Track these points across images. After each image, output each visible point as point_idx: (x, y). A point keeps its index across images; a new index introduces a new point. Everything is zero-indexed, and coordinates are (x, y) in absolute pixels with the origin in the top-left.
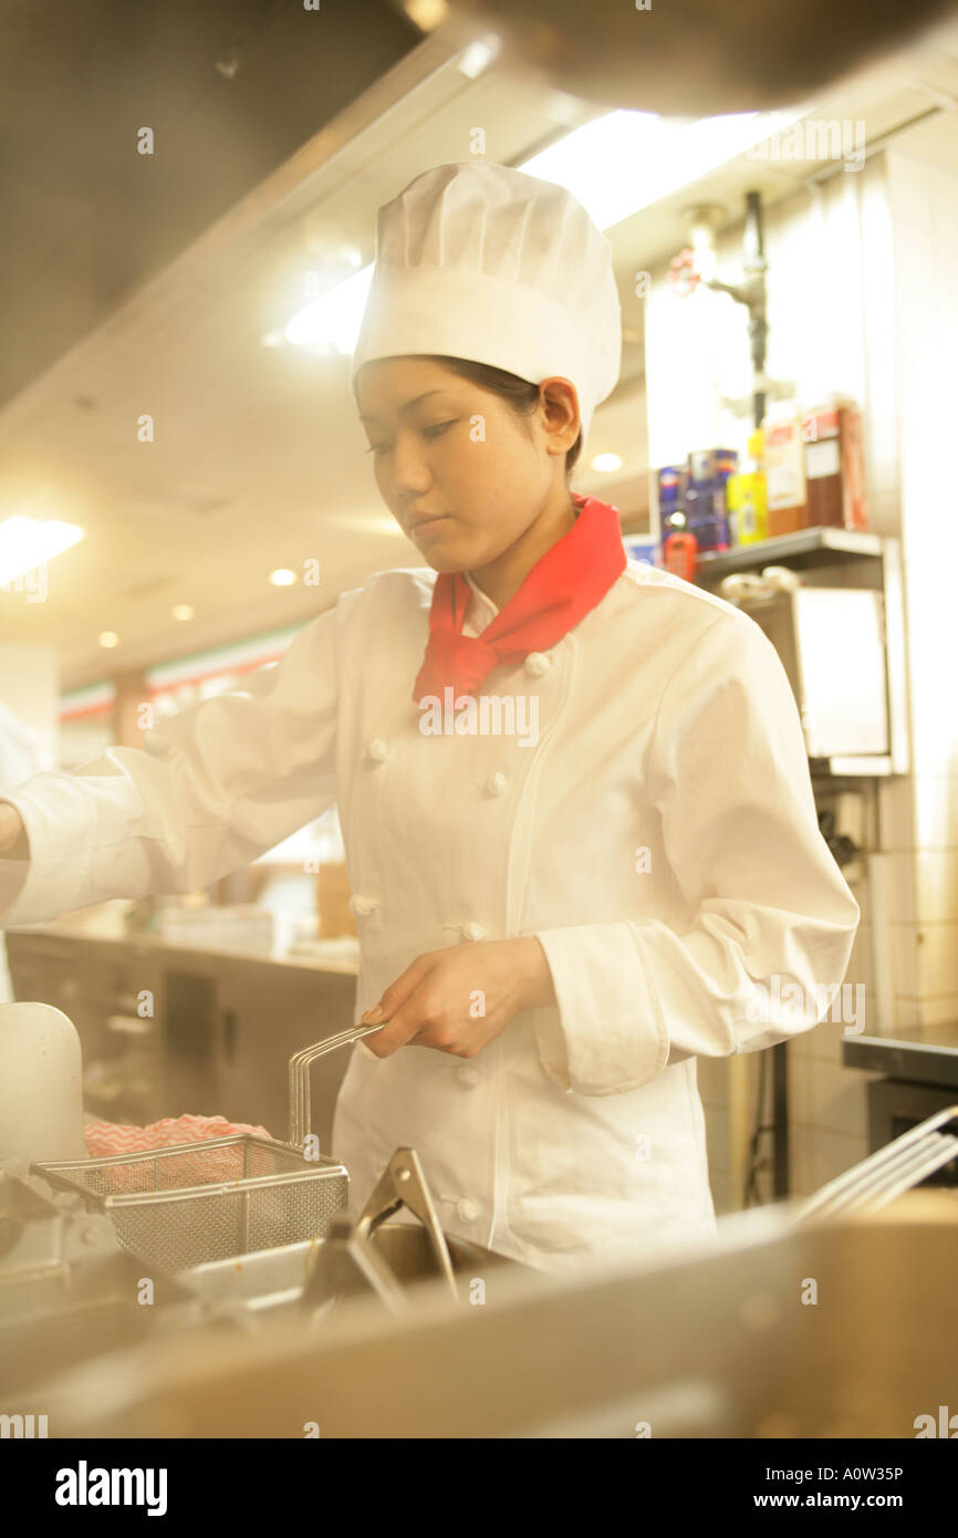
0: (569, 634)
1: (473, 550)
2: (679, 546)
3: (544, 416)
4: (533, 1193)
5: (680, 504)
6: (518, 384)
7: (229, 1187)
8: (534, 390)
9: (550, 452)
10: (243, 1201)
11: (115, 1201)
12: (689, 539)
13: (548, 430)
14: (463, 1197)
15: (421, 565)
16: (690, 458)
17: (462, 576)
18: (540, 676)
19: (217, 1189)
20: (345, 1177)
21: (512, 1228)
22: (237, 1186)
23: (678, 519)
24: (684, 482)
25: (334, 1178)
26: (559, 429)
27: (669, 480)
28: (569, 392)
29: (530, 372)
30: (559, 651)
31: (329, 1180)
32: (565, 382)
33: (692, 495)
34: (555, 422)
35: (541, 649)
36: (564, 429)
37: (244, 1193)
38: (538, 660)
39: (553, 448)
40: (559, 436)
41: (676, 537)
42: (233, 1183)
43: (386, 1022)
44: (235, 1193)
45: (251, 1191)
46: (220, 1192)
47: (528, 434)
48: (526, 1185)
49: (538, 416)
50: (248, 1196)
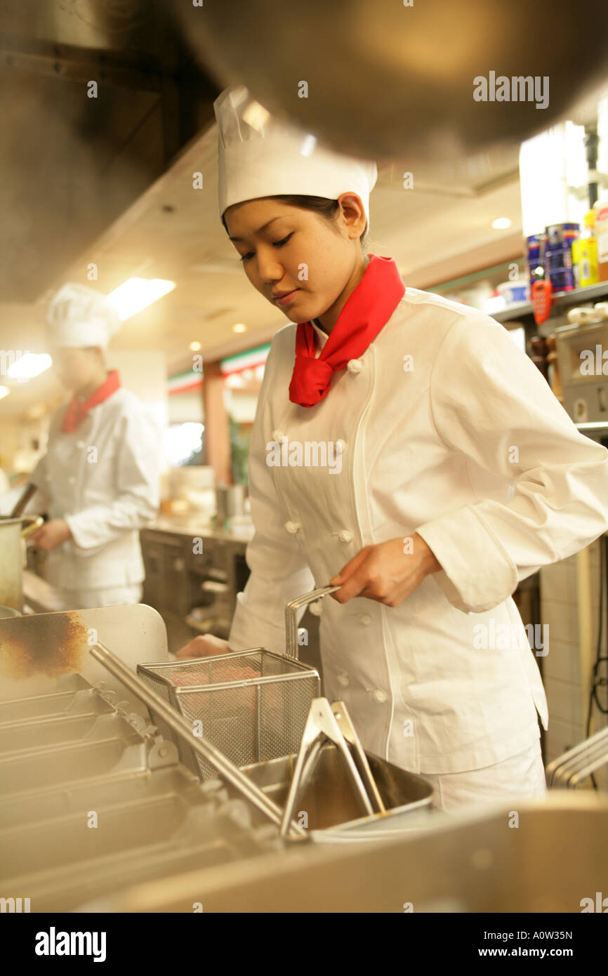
0: (371, 345)
1: (314, 307)
2: (540, 288)
3: (343, 217)
4: (415, 682)
5: (541, 261)
6: (326, 202)
7: (247, 682)
8: (334, 205)
9: (350, 238)
10: (257, 691)
11: (182, 690)
12: (547, 283)
13: (347, 225)
14: (377, 689)
15: (288, 323)
16: (547, 229)
17: (309, 323)
18: (358, 373)
19: (241, 683)
20: (317, 677)
21: (406, 703)
22: (252, 682)
23: (539, 271)
24: (543, 246)
25: (311, 678)
26: (353, 222)
27: (533, 245)
28: (357, 200)
29: (331, 194)
30: (366, 356)
31: (307, 679)
32: (352, 195)
33: (548, 254)
34: (350, 219)
35: (356, 357)
36: (357, 222)
37: (256, 686)
38: (354, 364)
39: (352, 235)
40: (355, 227)
41: (539, 283)
42: (250, 680)
43: (342, 585)
44: (251, 686)
45: (260, 685)
46: (242, 685)
47: (337, 231)
48: (411, 678)
49: (341, 218)
50: (259, 688)
